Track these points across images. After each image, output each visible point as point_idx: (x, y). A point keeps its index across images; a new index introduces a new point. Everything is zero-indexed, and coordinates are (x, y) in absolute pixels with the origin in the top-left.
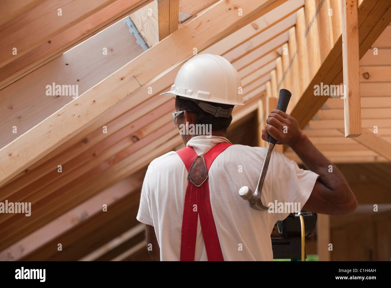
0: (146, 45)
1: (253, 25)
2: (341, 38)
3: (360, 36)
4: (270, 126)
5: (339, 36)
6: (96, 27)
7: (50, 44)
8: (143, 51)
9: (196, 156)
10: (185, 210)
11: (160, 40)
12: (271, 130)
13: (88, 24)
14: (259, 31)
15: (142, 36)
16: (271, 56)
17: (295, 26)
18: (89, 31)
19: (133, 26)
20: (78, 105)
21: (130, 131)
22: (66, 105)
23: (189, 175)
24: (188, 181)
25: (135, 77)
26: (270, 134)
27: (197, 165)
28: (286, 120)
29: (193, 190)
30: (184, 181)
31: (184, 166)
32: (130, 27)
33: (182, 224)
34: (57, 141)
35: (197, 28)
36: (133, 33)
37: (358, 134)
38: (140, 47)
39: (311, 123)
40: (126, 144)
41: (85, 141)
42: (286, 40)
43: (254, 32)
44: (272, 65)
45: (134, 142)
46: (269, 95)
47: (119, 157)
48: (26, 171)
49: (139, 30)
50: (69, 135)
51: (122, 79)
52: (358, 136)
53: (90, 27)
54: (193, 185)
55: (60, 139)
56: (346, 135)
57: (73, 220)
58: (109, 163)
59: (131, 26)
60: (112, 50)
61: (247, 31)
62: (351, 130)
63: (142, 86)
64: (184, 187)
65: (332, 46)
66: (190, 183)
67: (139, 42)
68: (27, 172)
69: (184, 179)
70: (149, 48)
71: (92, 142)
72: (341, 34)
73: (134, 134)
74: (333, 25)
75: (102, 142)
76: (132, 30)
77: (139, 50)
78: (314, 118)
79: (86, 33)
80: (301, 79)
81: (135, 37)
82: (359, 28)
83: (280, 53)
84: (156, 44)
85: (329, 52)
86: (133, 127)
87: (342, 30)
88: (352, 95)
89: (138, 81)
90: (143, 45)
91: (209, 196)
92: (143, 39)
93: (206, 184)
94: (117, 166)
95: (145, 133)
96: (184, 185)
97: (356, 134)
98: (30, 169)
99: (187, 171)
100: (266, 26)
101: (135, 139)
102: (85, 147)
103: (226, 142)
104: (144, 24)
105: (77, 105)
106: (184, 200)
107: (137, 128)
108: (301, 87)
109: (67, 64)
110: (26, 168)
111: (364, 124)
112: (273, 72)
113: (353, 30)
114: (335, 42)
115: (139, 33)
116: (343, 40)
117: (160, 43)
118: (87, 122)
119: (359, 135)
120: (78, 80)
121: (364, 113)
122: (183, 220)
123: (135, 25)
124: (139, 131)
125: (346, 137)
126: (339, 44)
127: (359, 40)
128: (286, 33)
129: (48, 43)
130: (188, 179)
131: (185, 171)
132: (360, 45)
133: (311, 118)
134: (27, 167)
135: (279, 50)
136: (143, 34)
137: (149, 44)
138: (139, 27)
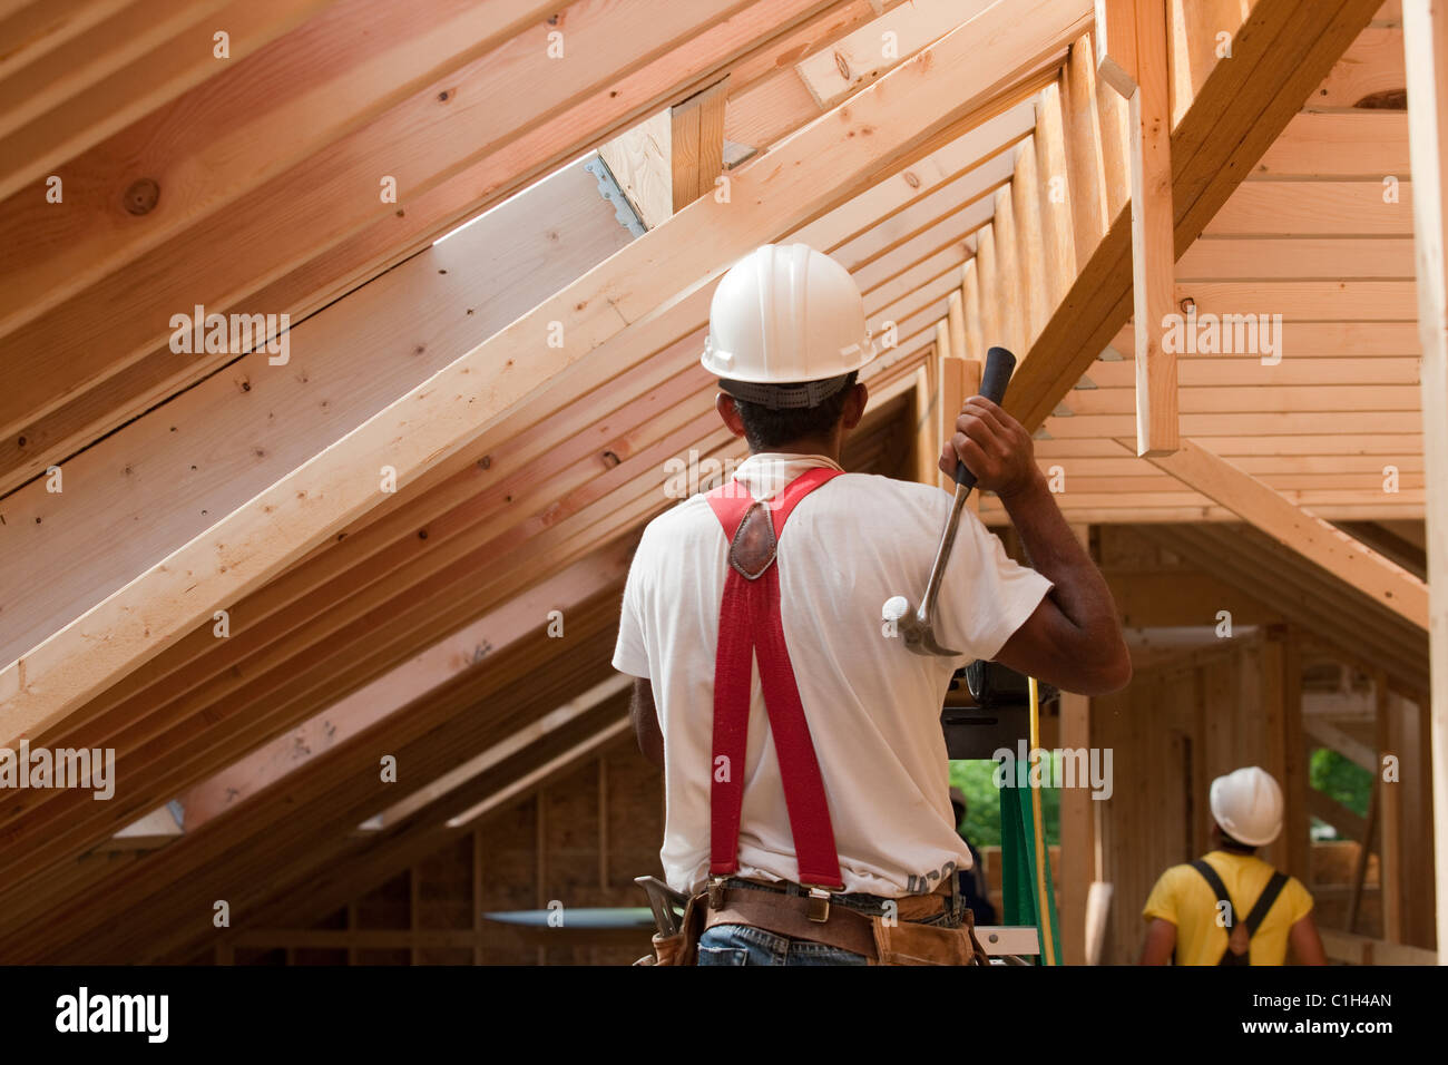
0: (641, 223)
1: (906, 176)
2: (1128, 208)
3: (1176, 203)
4: (965, 440)
5: (1122, 206)
6: (515, 177)
7: (401, 219)
8: (633, 239)
9: (752, 503)
10: (720, 638)
11: (675, 211)
12: (967, 449)
13: (497, 169)
14: (921, 191)
15: (629, 203)
16: (952, 255)
17: (1011, 180)
18: (498, 187)
19: (607, 175)
20: (470, 373)
21: (597, 441)
22: (440, 372)
23: (731, 551)
24: (729, 566)
25: (612, 303)
26: (963, 461)
27: (752, 527)
28: (1008, 431)
29: (740, 588)
30: (720, 567)
31: (722, 529)
32: (600, 178)
33: (714, 672)
34: (418, 460)
35: (769, 180)
36: (608, 195)
37: (1171, 448)
38: (624, 229)
39: (1049, 421)
40: (587, 472)
41: (485, 463)
42: (988, 214)
43: (911, 194)
44: (952, 279)
45: (609, 468)
46: (944, 351)
47: (568, 506)
48: (340, 536)
49: (624, 186)
50: (448, 447)
51: (580, 307)
52: (1169, 453)
53: (501, 176)
54: (742, 576)
55: (424, 456)
56: (1141, 451)
57: (455, 661)
58: (545, 521)
59: (603, 177)
60: (554, 236)
61: (893, 190)
62: (1152, 438)
63: (629, 325)
64: (719, 581)
65: (1105, 230)
66: (733, 571)
67: (624, 216)
68: (343, 539)
69: (720, 561)
70: (646, 230)
71: (504, 468)
72: (1128, 199)
73: (607, 449)
74: (1107, 179)
75: (527, 469)
76: (605, 187)
77: (622, 236)
78: (1056, 410)
79: (491, 192)
80: (1026, 314)
81: (612, 205)
82: (1173, 185)
83: (974, 249)
84: (666, 221)
85: (1097, 245)
86: (604, 430)
87: (1132, 188)
88: (1155, 351)
89: (619, 312)
90: (632, 224)
91: (778, 602)
92: (633, 209)
93: (771, 574)
94: (565, 528)
95: (635, 446)
96: (719, 575)
97: (1166, 448)
98: (351, 532)
99: (726, 541)
100: (941, 179)
101: (609, 460)
102: (486, 480)
103: (830, 468)
104: (636, 173)
105: (467, 371)
106: (719, 612)
107: (614, 433)
108: (1027, 332)
109: (443, 272)
110: (338, 530)
111: (1186, 425)
112: (956, 295)
113: (1158, 191)
114: (1113, 220)
115: (624, 195)
116: (1135, 214)
117: (673, 220)
118: (491, 416)
119: (1174, 451)
120: (469, 312)
121: (1186, 399)
122: (718, 664)
123: (612, 175)
124: (621, 441)
125: (1142, 457)
126: (1123, 223)
127: (1174, 214)
128: (988, 199)
129: (395, 216)
130: (730, 560)
131: (722, 540)
132: (1176, 226)
133: (1049, 412)
134: (341, 528)
135: (970, 241)
136: (631, 195)
137: (648, 221)
138: (623, 180)
